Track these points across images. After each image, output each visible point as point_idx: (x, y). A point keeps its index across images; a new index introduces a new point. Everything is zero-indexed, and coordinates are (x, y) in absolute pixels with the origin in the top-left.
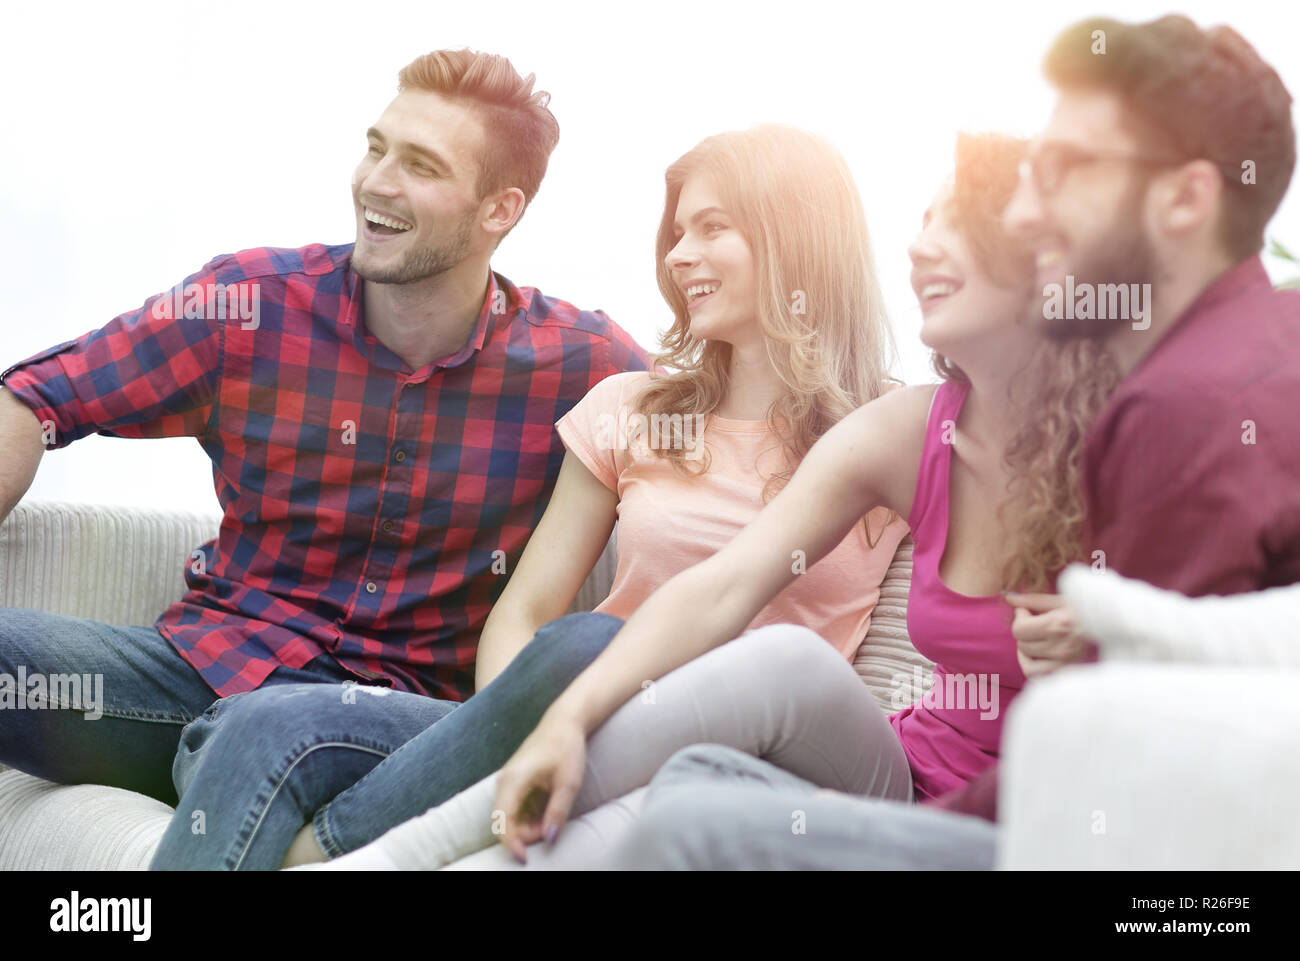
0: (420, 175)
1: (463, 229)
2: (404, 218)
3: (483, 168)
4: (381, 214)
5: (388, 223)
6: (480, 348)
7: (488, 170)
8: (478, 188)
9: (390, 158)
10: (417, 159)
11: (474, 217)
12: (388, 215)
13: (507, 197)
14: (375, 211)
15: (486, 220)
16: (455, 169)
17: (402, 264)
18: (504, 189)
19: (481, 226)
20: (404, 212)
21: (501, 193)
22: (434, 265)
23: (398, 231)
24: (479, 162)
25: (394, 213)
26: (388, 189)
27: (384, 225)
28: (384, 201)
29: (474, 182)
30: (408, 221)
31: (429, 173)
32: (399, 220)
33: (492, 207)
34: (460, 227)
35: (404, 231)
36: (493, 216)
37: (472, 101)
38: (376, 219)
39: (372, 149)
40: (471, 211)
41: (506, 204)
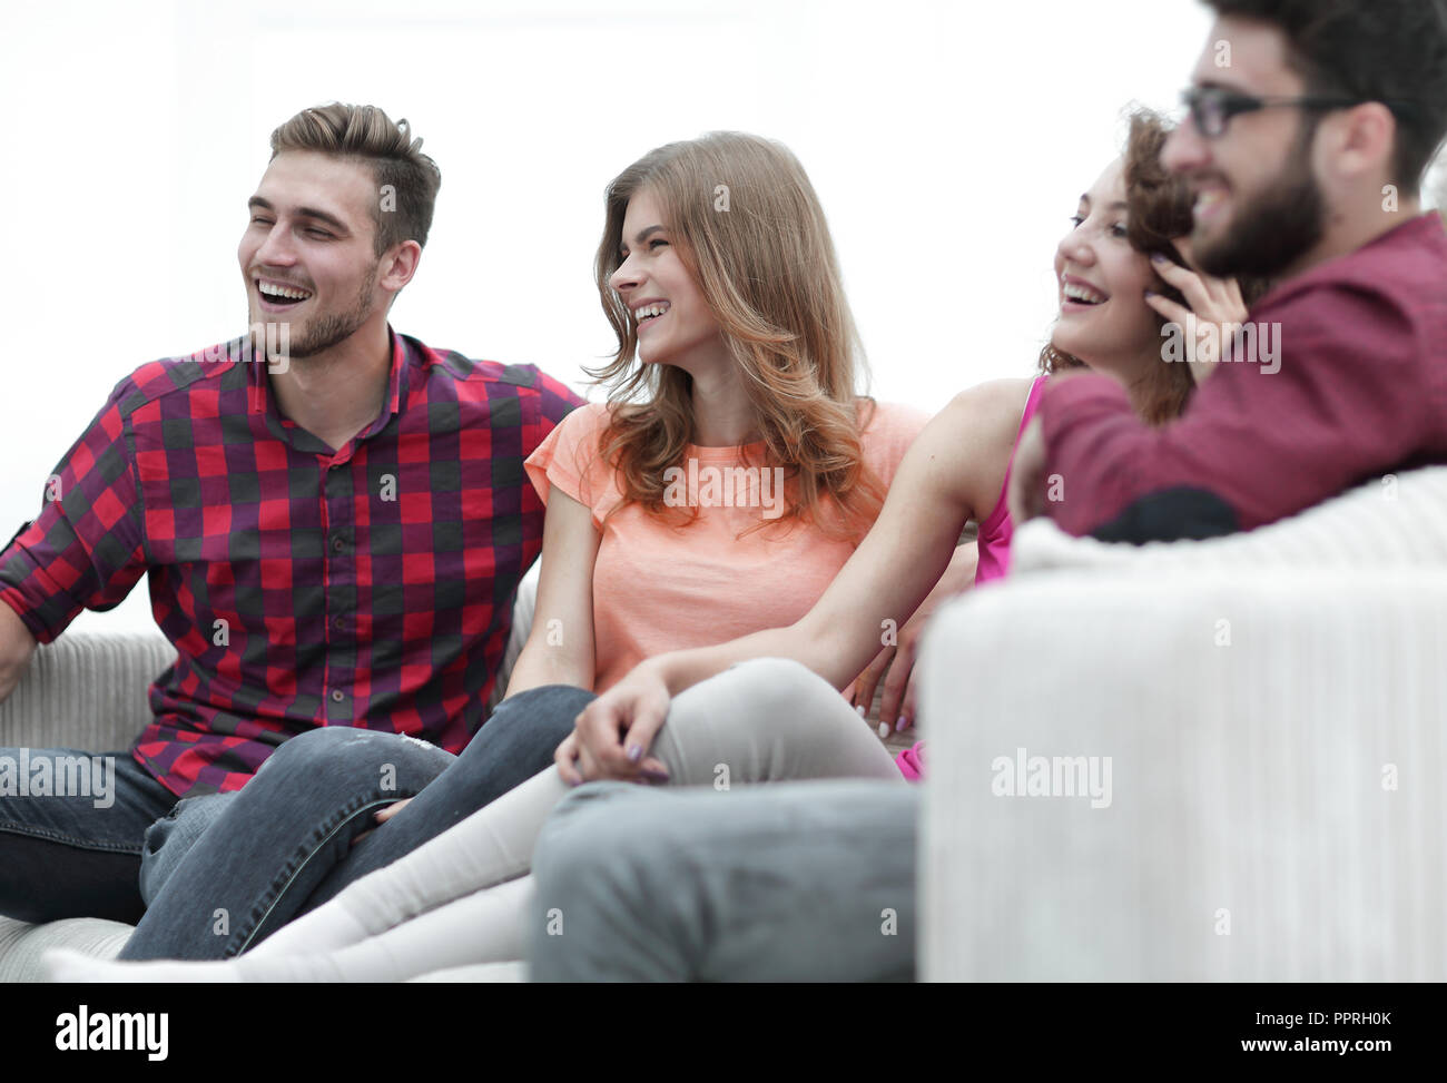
0: (316, 239)
1: (364, 291)
2: (303, 287)
3: (378, 224)
4: (279, 285)
5: (287, 294)
6: (396, 410)
7: (384, 227)
8: (376, 247)
9: (281, 226)
10: (310, 223)
11: (374, 276)
12: (286, 286)
13: (403, 251)
14: (272, 283)
15: (385, 278)
16: (353, 228)
17: (305, 334)
18: (400, 243)
19: (381, 285)
20: (303, 281)
21: (398, 248)
22: (338, 330)
23: (297, 300)
24: (374, 218)
25: (293, 283)
26: (285, 258)
27: (283, 296)
28: (279, 270)
29: (372, 239)
30: (308, 289)
31: (326, 237)
32: (298, 289)
33: (391, 264)
34: (361, 289)
35: (304, 299)
36: (392, 272)
37: (358, 158)
38: (274, 291)
39: (255, 220)
40: (371, 271)
41: (402, 259)
